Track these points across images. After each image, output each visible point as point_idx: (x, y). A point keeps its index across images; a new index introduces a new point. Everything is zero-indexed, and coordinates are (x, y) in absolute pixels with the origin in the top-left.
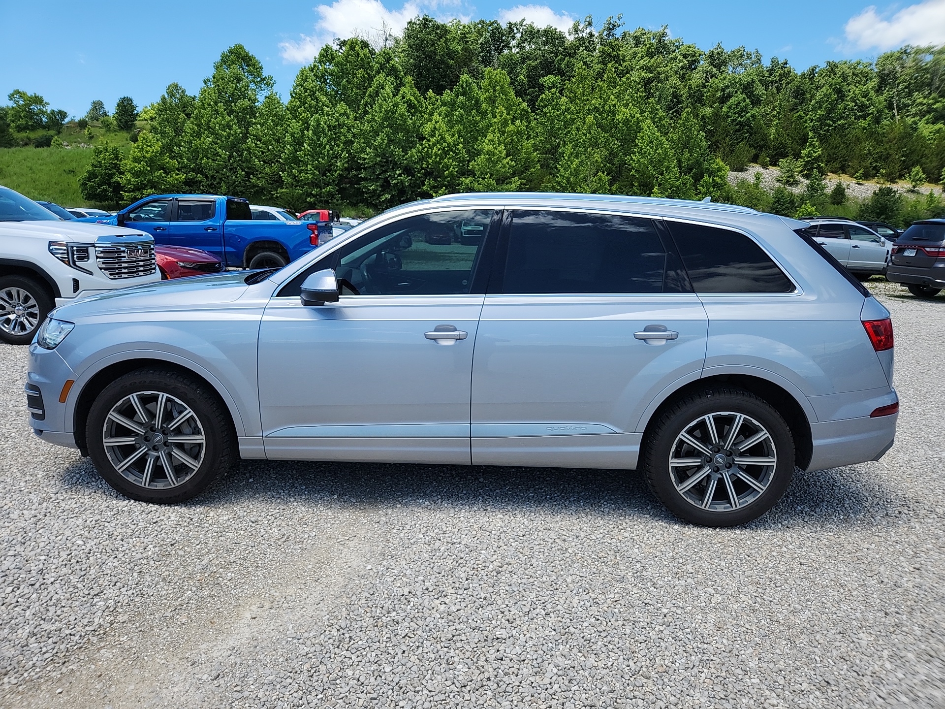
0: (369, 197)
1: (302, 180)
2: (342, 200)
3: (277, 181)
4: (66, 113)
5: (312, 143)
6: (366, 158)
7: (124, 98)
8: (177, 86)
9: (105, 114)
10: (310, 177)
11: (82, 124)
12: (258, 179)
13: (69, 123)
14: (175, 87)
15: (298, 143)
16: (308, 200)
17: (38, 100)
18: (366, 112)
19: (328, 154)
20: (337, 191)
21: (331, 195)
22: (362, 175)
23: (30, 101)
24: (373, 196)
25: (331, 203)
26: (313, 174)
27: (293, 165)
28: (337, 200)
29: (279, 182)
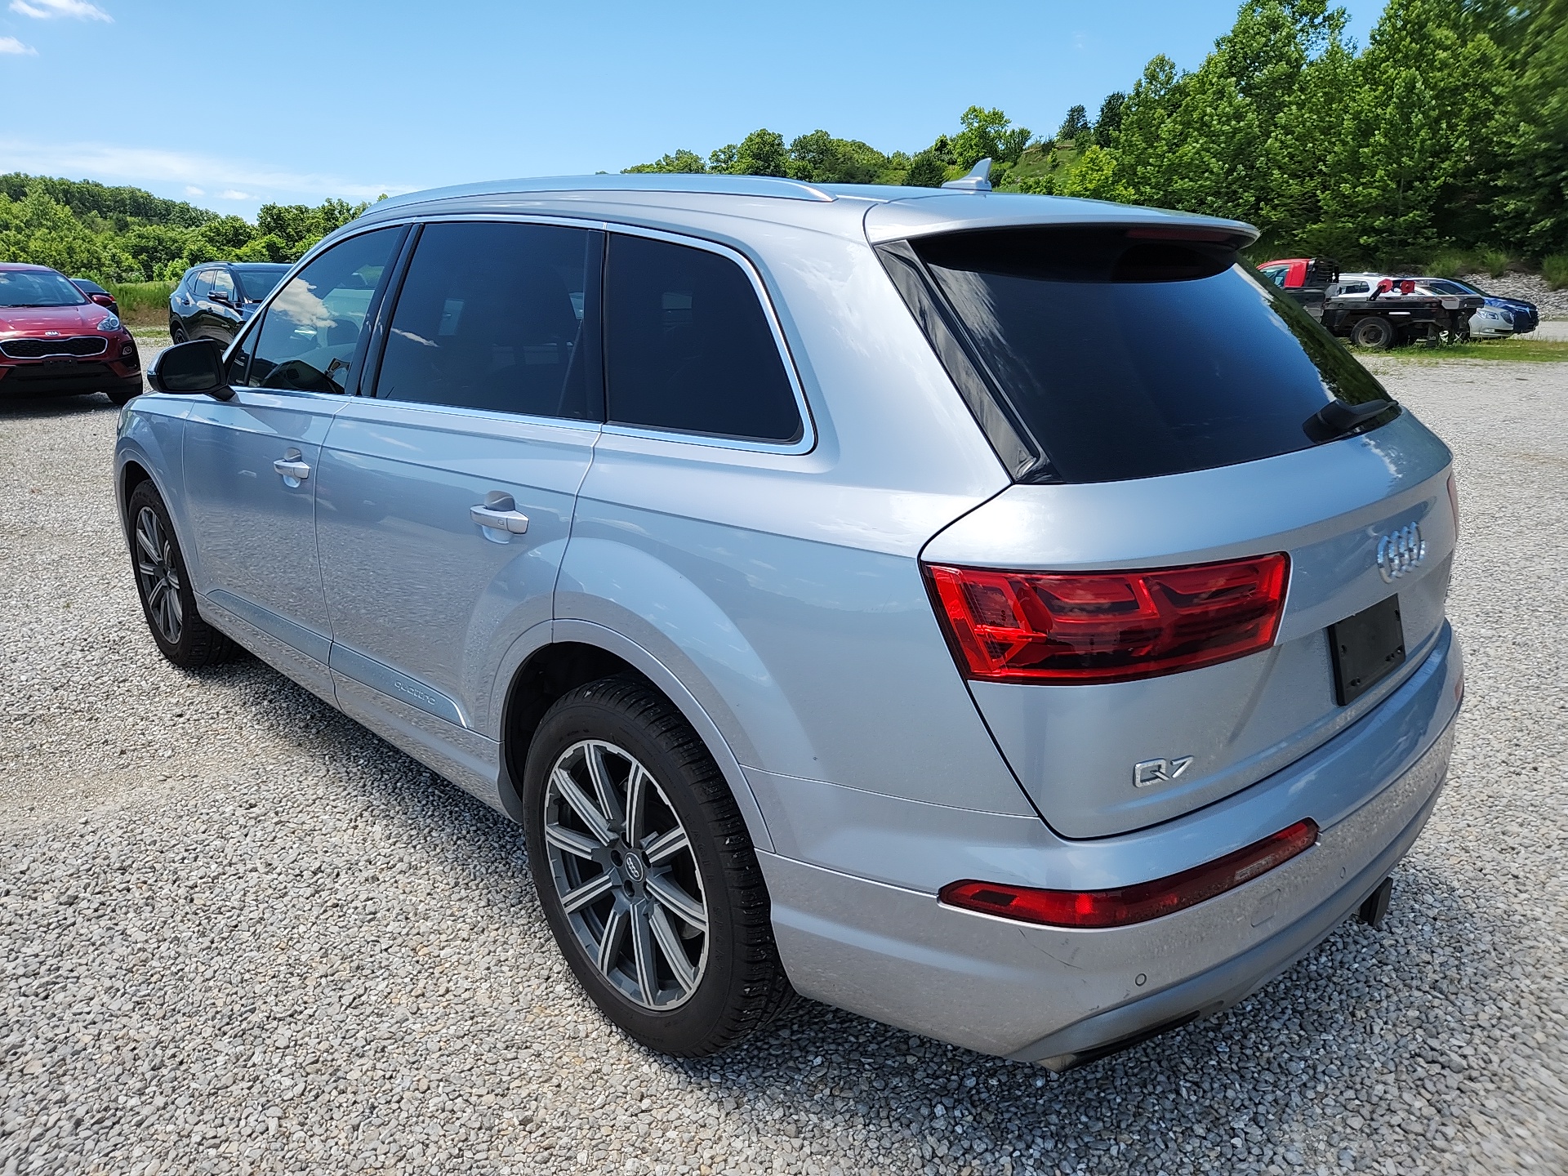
0: (1506, 228)
1: (1358, 202)
2: (1440, 235)
3: (1310, 211)
4: (1029, 132)
5: (1393, 131)
6: (1513, 146)
7: (1113, 95)
8: (1162, 60)
9: (1085, 126)
10: (1374, 195)
11: (1048, 147)
12: (1274, 208)
13: (1031, 147)
14: (1162, 62)
15: (1365, 131)
16: (1362, 241)
17: (997, 118)
18: (1537, 48)
19: (1422, 147)
20: (1429, 220)
21: (1415, 229)
22: (1499, 183)
23: (986, 121)
24: (1517, 225)
25: (1413, 244)
26: (1384, 189)
27: (1345, 175)
28: (1427, 239)
29: (1313, 211)
